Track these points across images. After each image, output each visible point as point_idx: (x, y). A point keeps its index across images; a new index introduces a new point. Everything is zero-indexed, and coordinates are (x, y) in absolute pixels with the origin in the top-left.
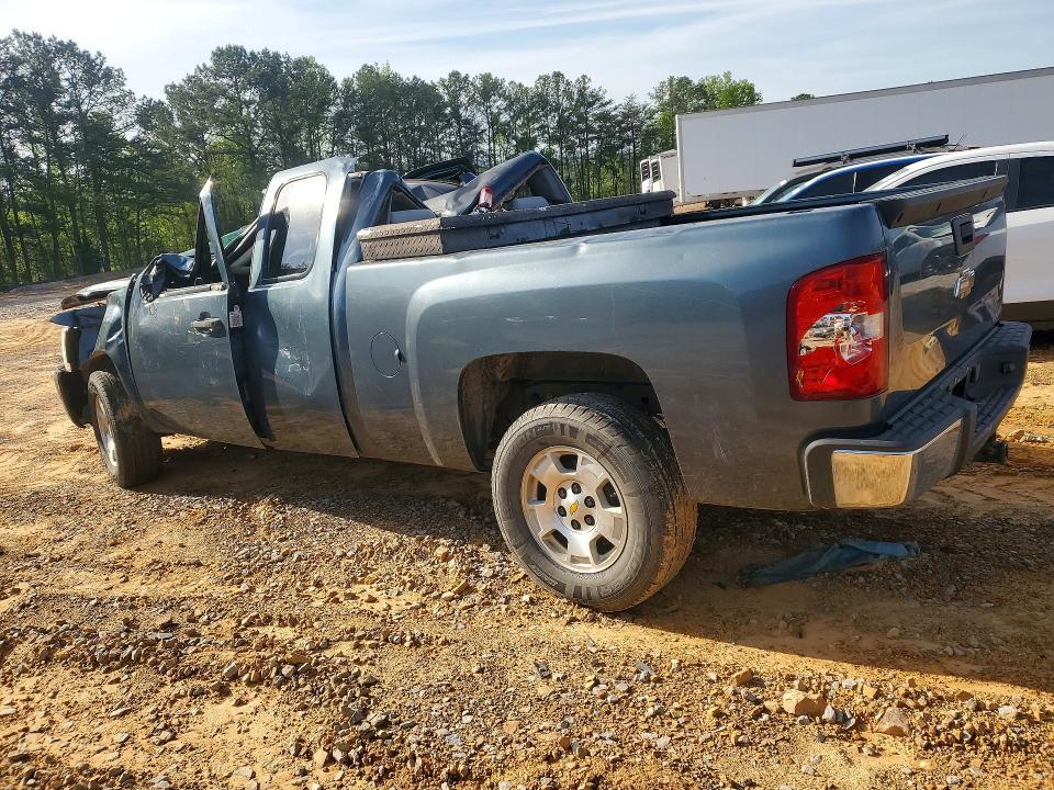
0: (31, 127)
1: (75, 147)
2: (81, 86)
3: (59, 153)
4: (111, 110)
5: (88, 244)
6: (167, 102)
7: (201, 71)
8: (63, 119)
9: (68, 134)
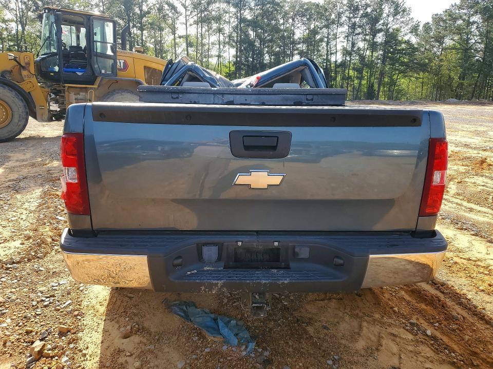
0: (366, 35)
1: (381, 44)
2: (391, 16)
3: (373, 46)
4: (401, 27)
5: (373, 86)
6: (431, 23)
7: (453, 6)
8: (380, 31)
9: (380, 38)
